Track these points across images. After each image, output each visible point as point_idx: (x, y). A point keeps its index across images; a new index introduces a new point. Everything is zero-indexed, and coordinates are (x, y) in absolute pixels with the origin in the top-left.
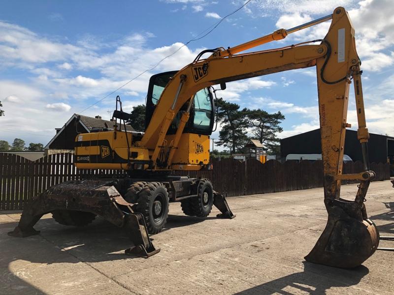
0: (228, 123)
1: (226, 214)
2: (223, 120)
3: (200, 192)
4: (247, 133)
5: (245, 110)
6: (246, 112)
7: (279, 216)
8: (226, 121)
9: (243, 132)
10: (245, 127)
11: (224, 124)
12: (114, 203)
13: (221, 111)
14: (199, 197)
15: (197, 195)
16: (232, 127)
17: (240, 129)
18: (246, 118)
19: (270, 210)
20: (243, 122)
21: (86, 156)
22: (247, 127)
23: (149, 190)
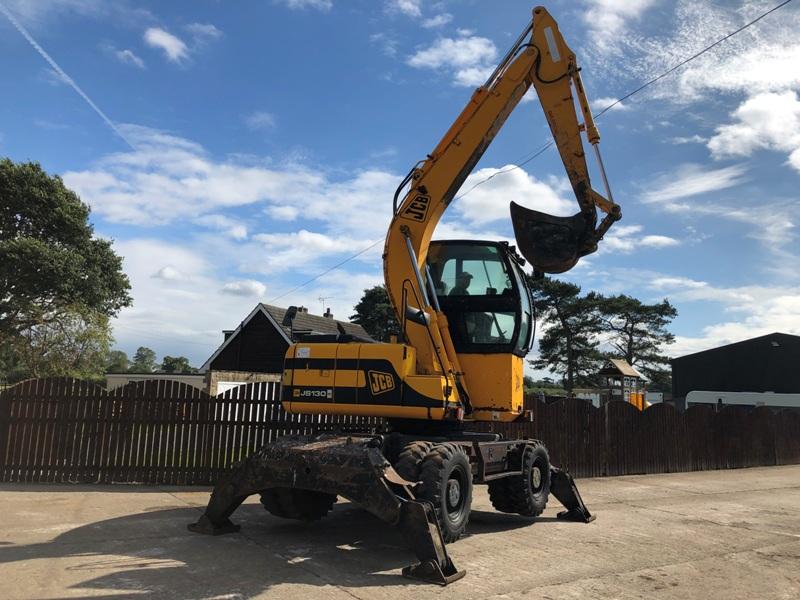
0: (558, 323)
1: (576, 513)
2: (547, 317)
3: (526, 467)
4: (598, 343)
5: (591, 296)
6: (593, 301)
7: (686, 522)
8: (552, 318)
9: (590, 341)
10: (593, 331)
11: (549, 326)
12: (382, 479)
13: (542, 298)
14: (524, 476)
15: (520, 473)
16: (566, 331)
17: (583, 335)
18: (595, 313)
19: (664, 508)
20: (589, 319)
21: (325, 389)
22: (599, 330)
23: (439, 457)
